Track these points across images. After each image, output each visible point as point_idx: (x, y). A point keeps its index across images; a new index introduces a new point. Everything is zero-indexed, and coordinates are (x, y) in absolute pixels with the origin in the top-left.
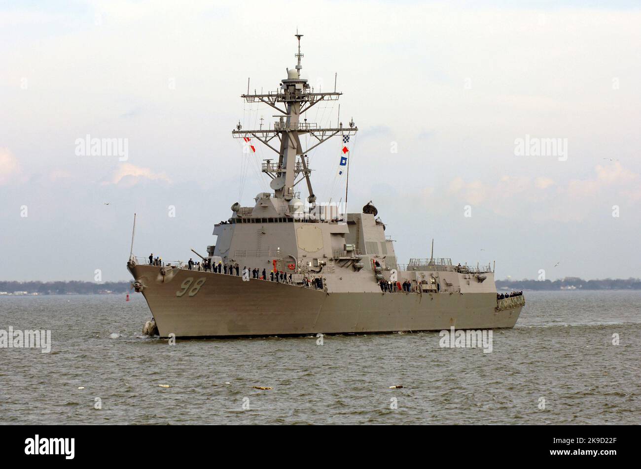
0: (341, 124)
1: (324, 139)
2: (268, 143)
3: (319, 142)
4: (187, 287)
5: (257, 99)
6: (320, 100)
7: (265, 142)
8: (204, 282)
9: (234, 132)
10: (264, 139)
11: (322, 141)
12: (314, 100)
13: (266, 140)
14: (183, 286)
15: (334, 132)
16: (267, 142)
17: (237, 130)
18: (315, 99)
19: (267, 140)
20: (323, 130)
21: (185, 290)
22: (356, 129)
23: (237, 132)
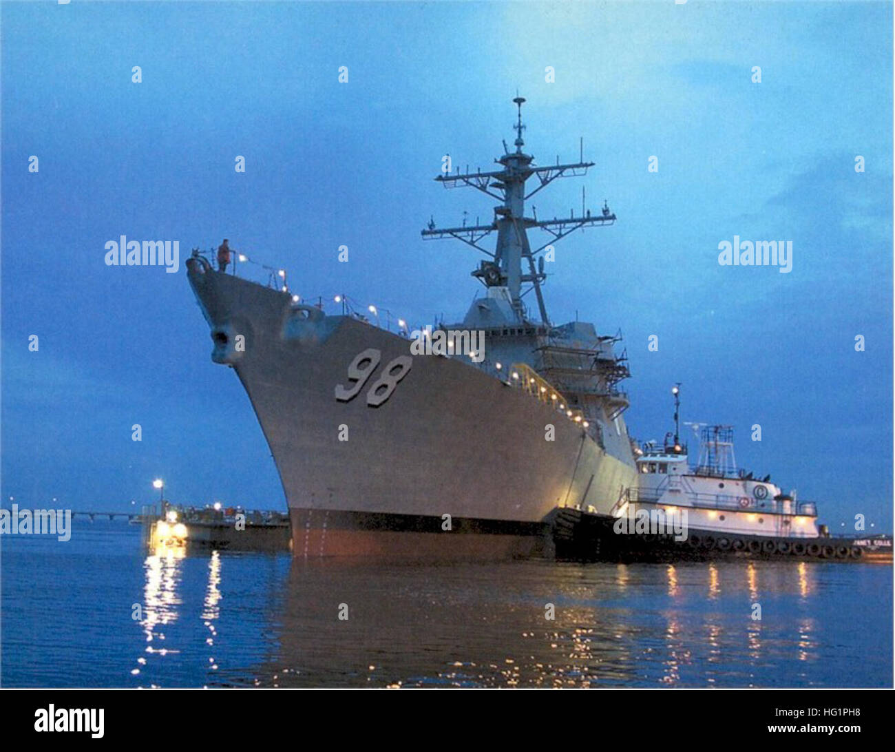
0: (588, 212)
1: (563, 233)
2: (476, 244)
3: (556, 237)
4: (362, 375)
5: (460, 182)
6: (556, 176)
7: (472, 243)
8: (406, 369)
9: (424, 233)
10: (469, 239)
11: (560, 236)
12: (547, 177)
13: (472, 241)
14: (353, 372)
15: (579, 224)
16: (475, 242)
17: (427, 229)
18: (549, 176)
19: (474, 239)
20: (560, 222)
21: (359, 385)
22: (613, 217)
23: (428, 233)
